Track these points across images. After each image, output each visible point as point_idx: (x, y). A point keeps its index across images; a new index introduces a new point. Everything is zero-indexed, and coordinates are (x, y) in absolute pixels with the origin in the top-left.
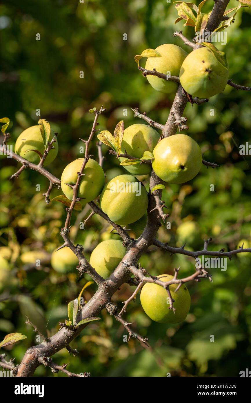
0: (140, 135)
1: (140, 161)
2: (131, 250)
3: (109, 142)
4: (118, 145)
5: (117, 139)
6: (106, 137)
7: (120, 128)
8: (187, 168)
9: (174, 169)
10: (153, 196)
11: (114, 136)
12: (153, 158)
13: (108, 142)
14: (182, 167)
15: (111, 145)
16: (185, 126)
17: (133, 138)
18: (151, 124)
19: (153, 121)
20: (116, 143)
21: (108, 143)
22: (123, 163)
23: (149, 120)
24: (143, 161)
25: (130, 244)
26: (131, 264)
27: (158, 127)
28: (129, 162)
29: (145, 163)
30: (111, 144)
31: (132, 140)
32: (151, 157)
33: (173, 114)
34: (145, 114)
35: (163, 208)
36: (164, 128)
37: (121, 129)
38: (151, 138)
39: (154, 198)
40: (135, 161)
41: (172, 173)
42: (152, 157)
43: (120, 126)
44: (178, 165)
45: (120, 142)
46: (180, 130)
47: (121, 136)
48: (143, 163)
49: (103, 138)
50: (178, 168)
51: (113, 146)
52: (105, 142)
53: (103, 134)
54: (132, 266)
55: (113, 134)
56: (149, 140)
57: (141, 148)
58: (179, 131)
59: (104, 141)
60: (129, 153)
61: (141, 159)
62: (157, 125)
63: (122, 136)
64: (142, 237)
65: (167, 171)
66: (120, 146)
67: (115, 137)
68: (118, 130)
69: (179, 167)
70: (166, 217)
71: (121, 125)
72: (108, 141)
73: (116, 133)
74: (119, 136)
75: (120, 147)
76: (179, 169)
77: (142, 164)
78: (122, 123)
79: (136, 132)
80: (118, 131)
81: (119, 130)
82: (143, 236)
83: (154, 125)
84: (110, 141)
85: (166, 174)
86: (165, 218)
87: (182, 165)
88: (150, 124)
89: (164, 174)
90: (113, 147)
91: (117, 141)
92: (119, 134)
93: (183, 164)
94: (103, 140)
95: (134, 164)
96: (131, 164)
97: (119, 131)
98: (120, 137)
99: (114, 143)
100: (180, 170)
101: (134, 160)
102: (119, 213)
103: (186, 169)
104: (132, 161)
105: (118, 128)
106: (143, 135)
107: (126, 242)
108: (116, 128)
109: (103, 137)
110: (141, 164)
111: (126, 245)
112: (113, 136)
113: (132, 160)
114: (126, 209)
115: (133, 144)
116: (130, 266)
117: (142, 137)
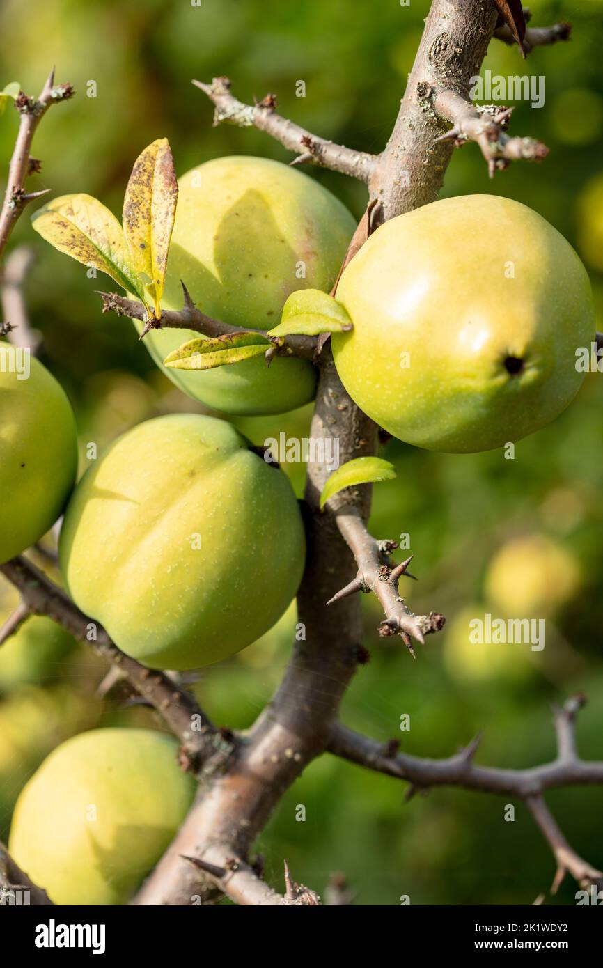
0: (253, 209)
1: (264, 341)
2: (224, 787)
3: (101, 253)
4: (151, 265)
5: (142, 235)
6: (83, 227)
7: (151, 176)
8: (539, 366)
9: (466, 376)
10: (328, 516)
11: (125, 220)
12: (347, 322)
13: (96, 252)
14: (512, 365)
15: (112, 264)
16: (526, 141)
17: (220, 227)
18: (306, 153)
19: (315, 139)
20: (140, 255)
21: (96, 259)
22: (179, 356)
23: (292, 135)
24: (281, 343)
25: (215, 760)
26: (231, 863)
27: (347, 165)
28: (212, 348)
29: (290, 350)
30: (113, 259)
31: (217, 238)
32: (336, 321)
33: (426, 93)
34: (272, 104)
35: (396, 578)
36: (379, 171)
37: (159, 181)
38: (309, 222)
39: (336, 528)
40: (239, 345)
41: (458, 397)
42: (339, 318)
43: (153, 165)
44: (493, 355)
45: (159, 251)
46: (491, 167)
47: (163, 217)
48: (279, 351)
49: (67, 232)
50: (492, 368)
51: (125, 271)
52: (80, 255)
53: (63, 212)
54: (235, 871)
55: (118, 213)
56: (304, 236)
57: (266, 276)
58: (491, 175)
59: (77, 250)
60: (204, 307)
61: (271, 333)
62: (338, 156)
63: (170, 219)
64: (272, 719)
65: (430, 386)
66: (159, 271)
67: (132, 225)
68: (146, 189)
69: (498, 363)
70: (432, 630)
71: (158, 162)
72: (95, 248)
73: (135, 205)
74: (149, 219)
75: (162, 273)
76: (496, 375)
77: (275, 359)
78: (161, 154)
79: (229, 198)
80: (147, 195)
81: (149, 186)
82: (281, 716)
83: (321, 159)
84: (104, 248)
85: (423, 407)
86: (424, 635)
87: (511, 352)
88: (299, 154)
89: (410, 404)
90: (123, 277)
91: (143, 246)
92: (148, 210)
93: (518, 349)
94: (71, 245)
95: (235, 359)
96: (219, 361)
97: (151, 191)
98: (156, 222)
99: (126, 258)
100: (502, 379)
101: (235, 340)
102: (167, 614)
103: (530, 375)
104: (227, 346)
105: (145, 178)
106: (268, 207)
107: (193, 747)
108: (132, 178)
109: (65, 226)
110: (270, 358)
111: (196, 763)
112: (120, 220)
113: (223, 337)
114: (205, 594)
115: (221, 259)
116: (229, 873)
117: (267, 220)
